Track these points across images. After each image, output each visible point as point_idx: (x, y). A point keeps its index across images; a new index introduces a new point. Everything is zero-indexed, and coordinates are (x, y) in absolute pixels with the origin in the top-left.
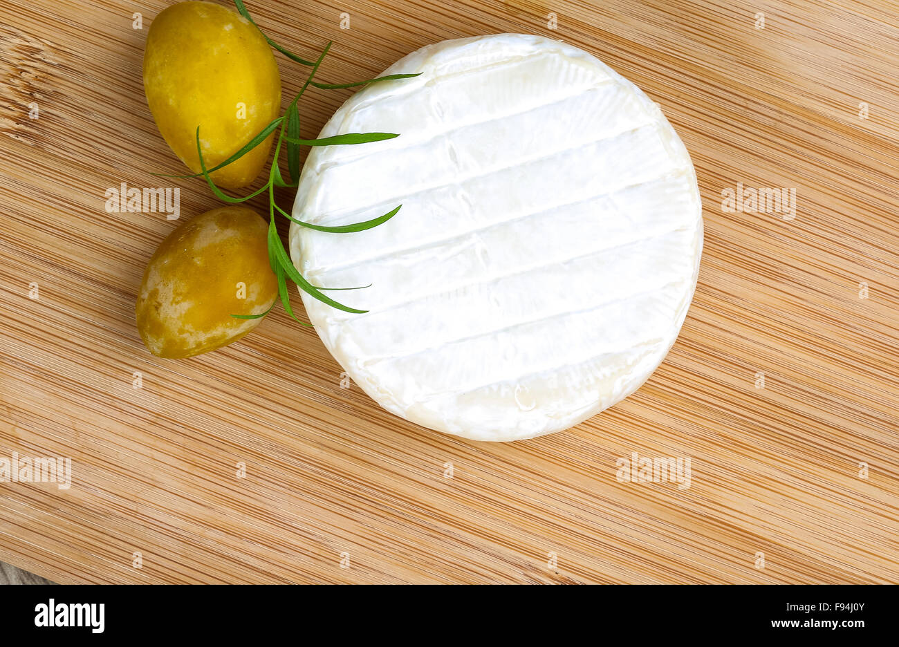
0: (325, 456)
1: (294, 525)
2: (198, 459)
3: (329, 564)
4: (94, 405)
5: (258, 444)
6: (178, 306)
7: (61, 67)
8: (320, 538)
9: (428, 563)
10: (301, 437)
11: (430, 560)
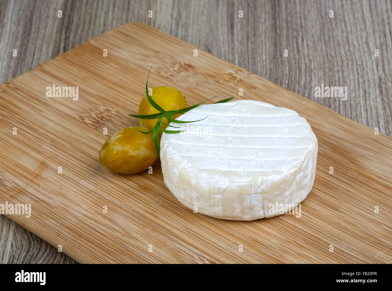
0: (144, 213)
1: (121, 226)
2: (98, 203)
3: (127, 238)
4: (71, 184)
5: (122, 205)
6: (117, 136)
7: (117, 116)
8: (128, 231)
9: (164, 246)
10: (139, 207)
11: (165, 245)
